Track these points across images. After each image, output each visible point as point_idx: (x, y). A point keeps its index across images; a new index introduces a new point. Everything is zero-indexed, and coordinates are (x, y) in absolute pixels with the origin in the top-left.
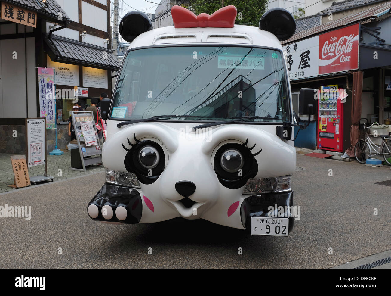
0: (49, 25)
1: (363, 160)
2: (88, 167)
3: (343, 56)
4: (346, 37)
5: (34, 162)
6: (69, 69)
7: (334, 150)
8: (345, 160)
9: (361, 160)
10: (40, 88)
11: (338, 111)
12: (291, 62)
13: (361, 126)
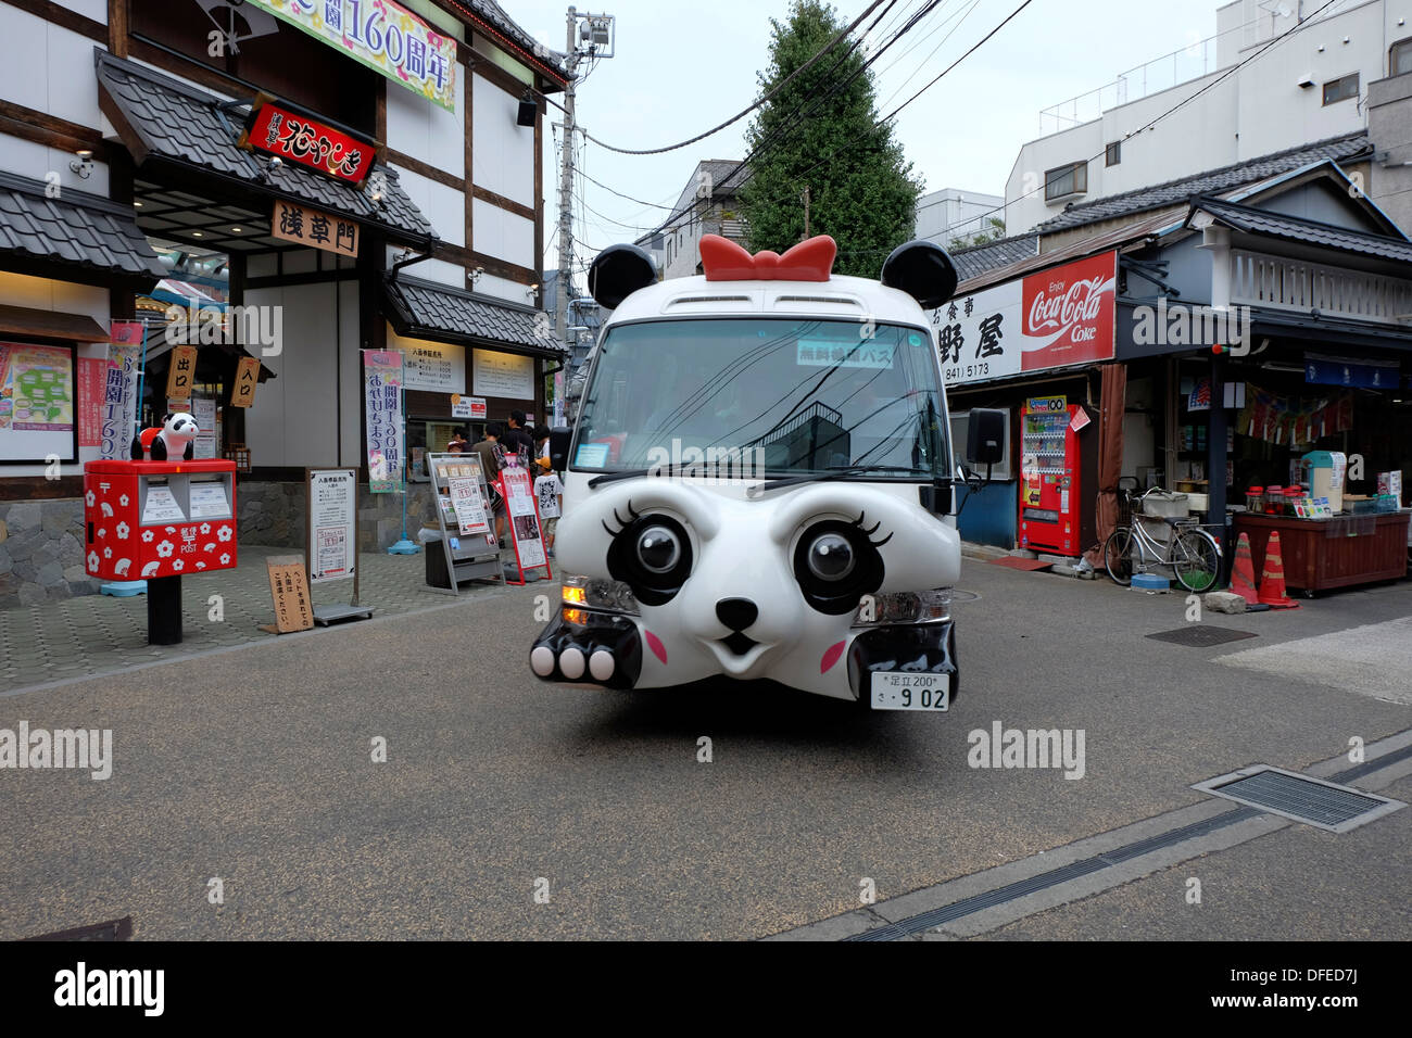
0: (393, 252)
1: (1126, 577)
2: (463, 585)
3: (1079, 326)
4: (1086, 282)
5: (326, 572)
6: (440, 354)
7: (1057, 551)
8: (1083, 575)
9: (1122, 578)
10: (368, 398)
11: (1066, 458)
12: (959, 342)
13: (1120, 494)
